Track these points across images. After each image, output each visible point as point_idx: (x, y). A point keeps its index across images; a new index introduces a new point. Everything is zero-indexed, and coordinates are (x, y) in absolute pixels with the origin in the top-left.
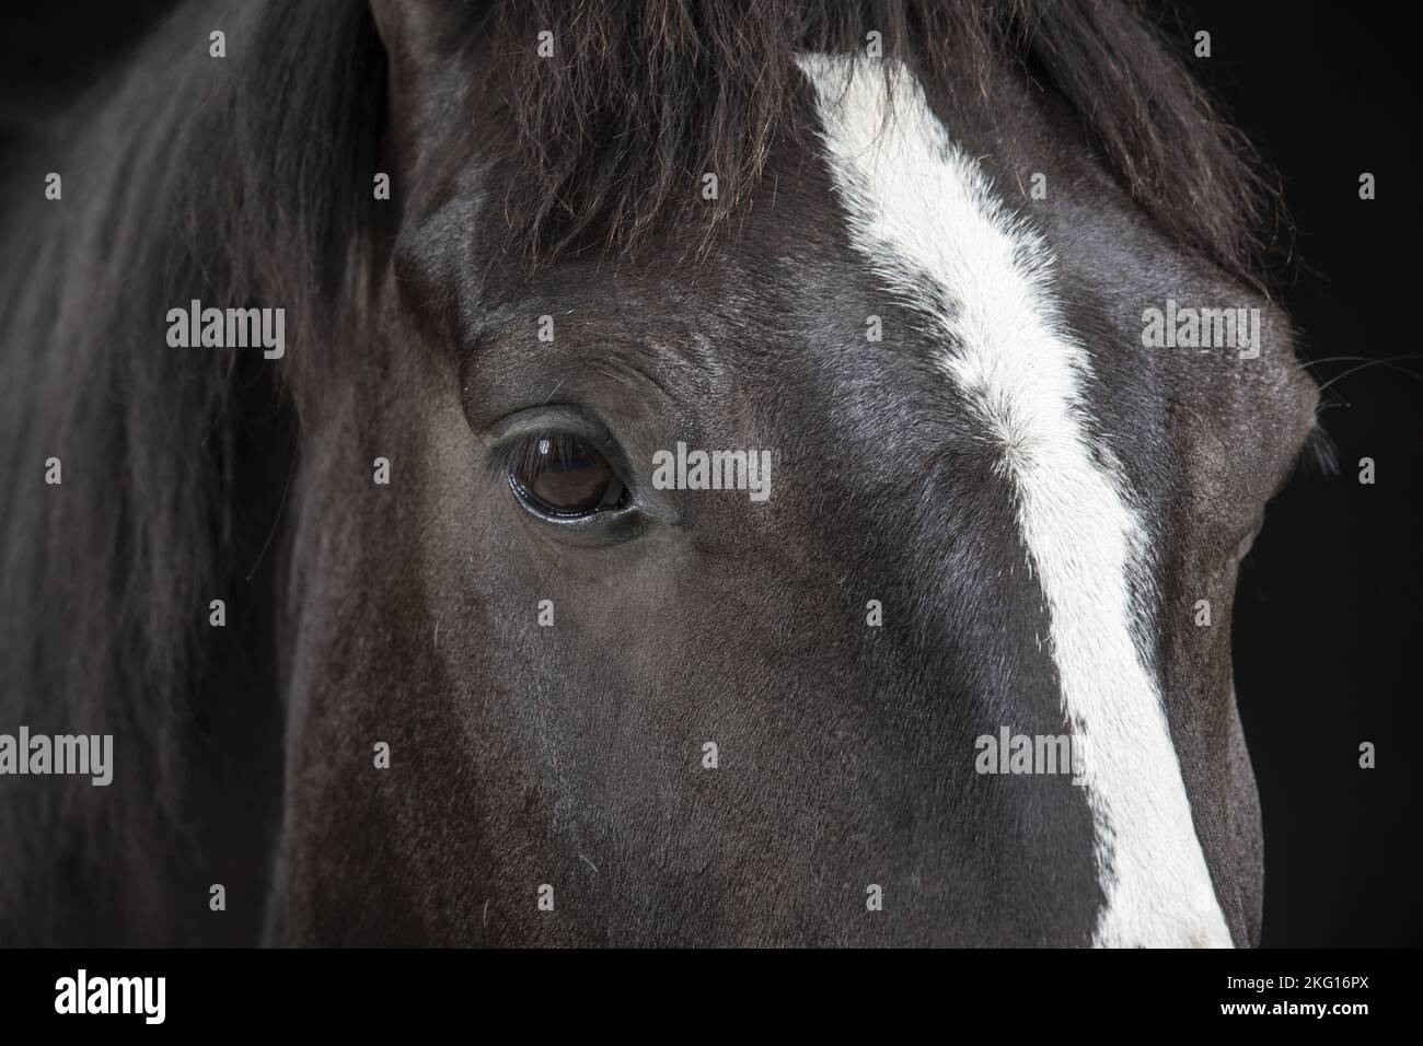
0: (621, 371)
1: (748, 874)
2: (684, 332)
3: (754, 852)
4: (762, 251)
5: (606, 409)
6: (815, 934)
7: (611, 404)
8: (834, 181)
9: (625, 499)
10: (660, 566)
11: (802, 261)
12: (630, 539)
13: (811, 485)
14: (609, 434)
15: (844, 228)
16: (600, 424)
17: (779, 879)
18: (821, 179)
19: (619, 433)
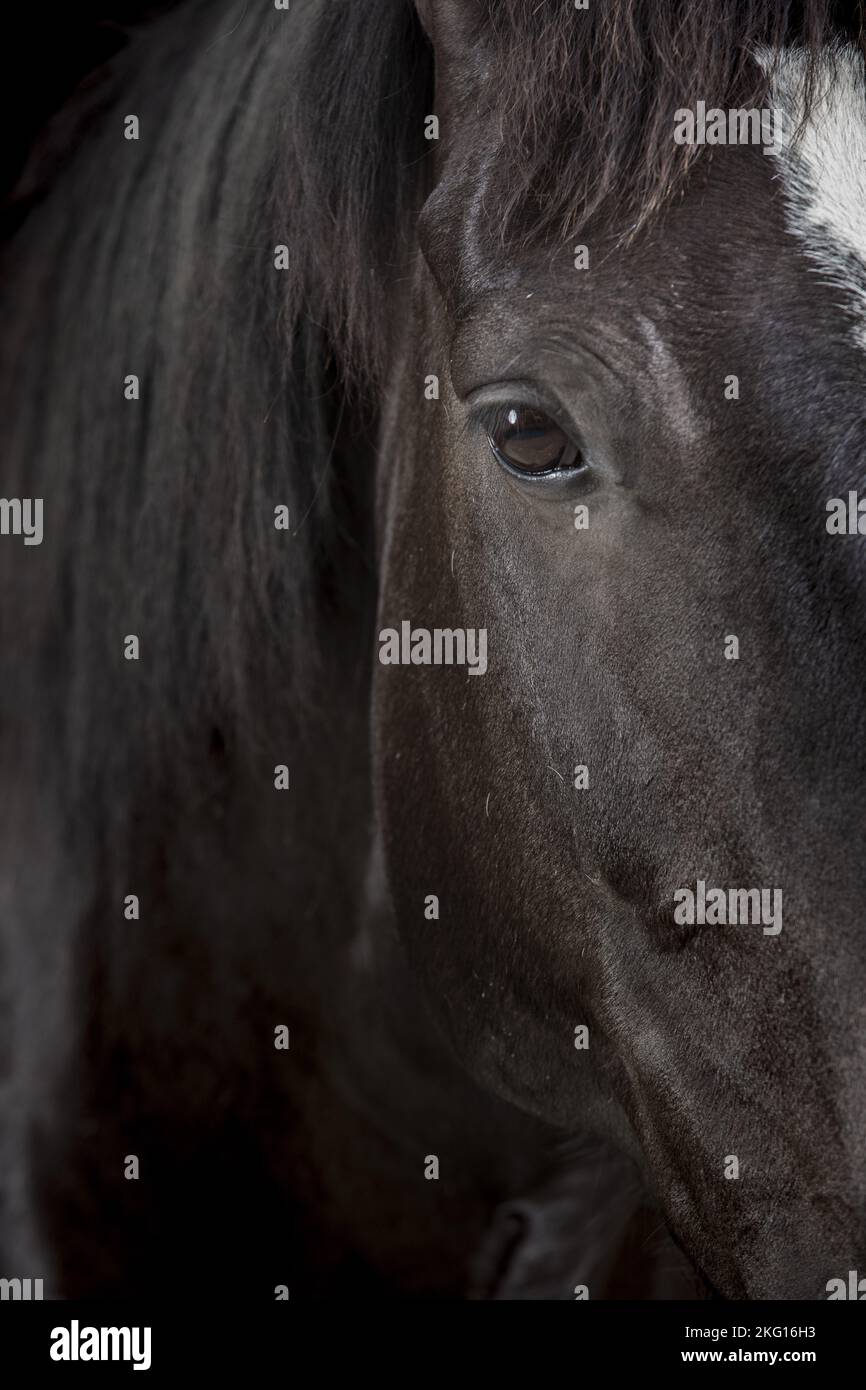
0: (568, 349)
1: (684, 788)
2: (628, 314)
3: (687, 770)
4: (703, 238)
5: (555, 383)
6: (736, 843)
7: (559, 378)
8: (777, 170)
9: (578, 461)
10: (610, 519)
11: (741, 247)
12: (585, 494)
13: (736, 451)
14: (560, 404)
15: (782, 213)
16: (552, 396)
17: (709, 794)
18: (765, 169)
19: (567, 403)
